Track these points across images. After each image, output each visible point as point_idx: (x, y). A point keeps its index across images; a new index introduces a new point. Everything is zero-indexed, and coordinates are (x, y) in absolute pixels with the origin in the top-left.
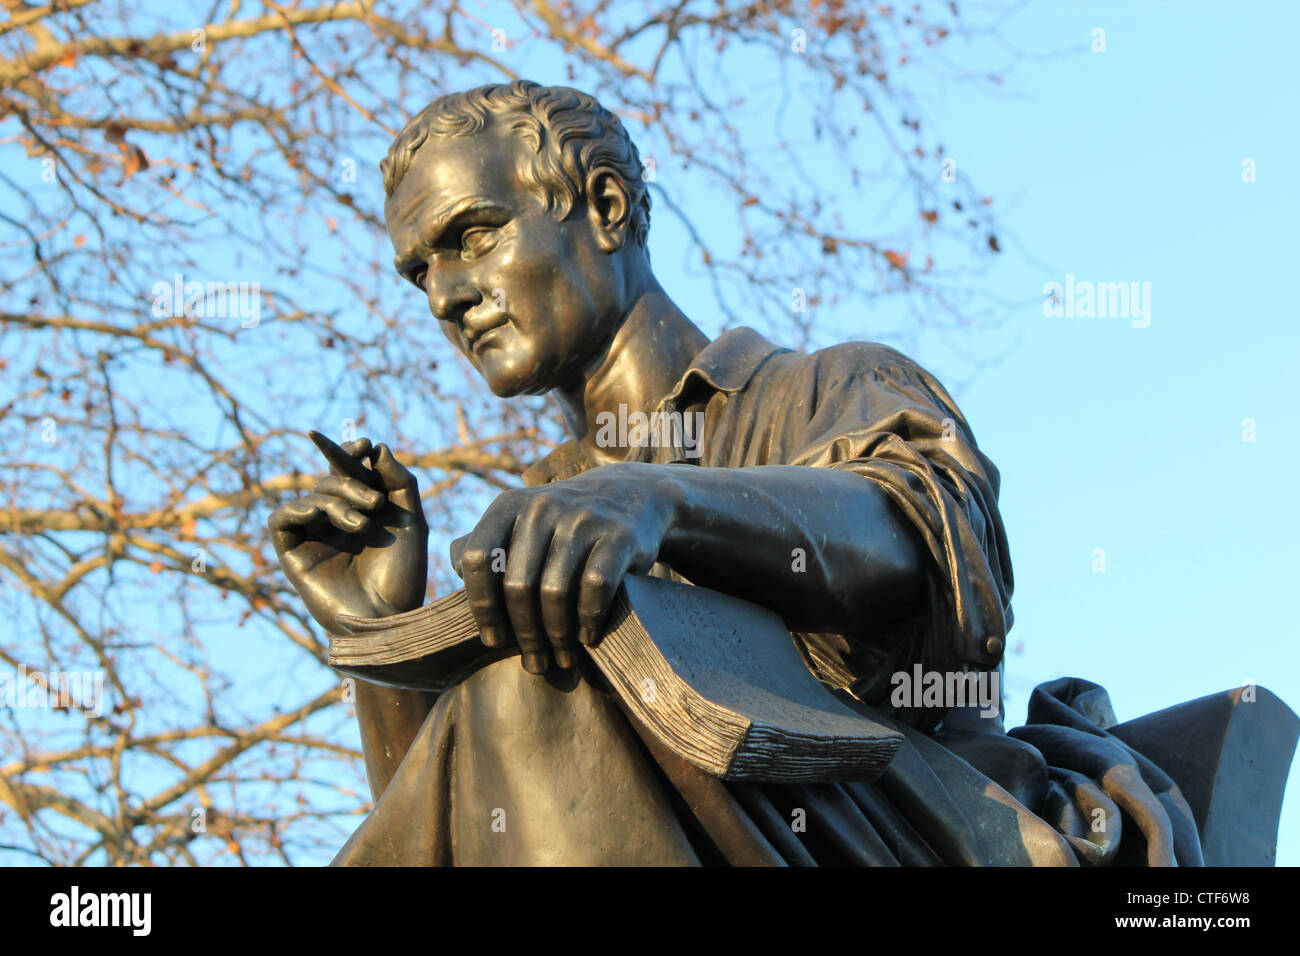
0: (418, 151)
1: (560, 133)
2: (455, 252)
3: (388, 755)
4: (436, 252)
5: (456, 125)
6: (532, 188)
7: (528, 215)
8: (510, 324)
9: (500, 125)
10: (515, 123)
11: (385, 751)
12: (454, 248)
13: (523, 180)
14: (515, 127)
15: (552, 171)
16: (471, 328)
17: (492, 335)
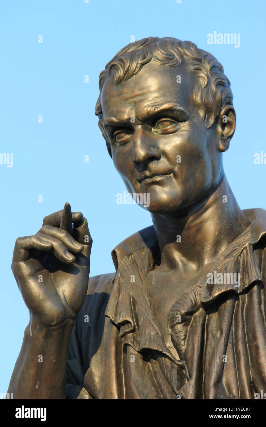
0: (145, 66)
1: (215, 80)
2: (150, 127)
3: (36, 387)
4: (141, 125)
5: (165, 58)
6: (198, 106)
7: (195, 120)
8: (172, 175)
9: (187, 66)
10: (196, 67)
11: (36, 385)
12: (150, 125)
13: (194, 100)
14: (196, 69)
15: (210, 100)
16: (150, 171)
17: (159, 178)
